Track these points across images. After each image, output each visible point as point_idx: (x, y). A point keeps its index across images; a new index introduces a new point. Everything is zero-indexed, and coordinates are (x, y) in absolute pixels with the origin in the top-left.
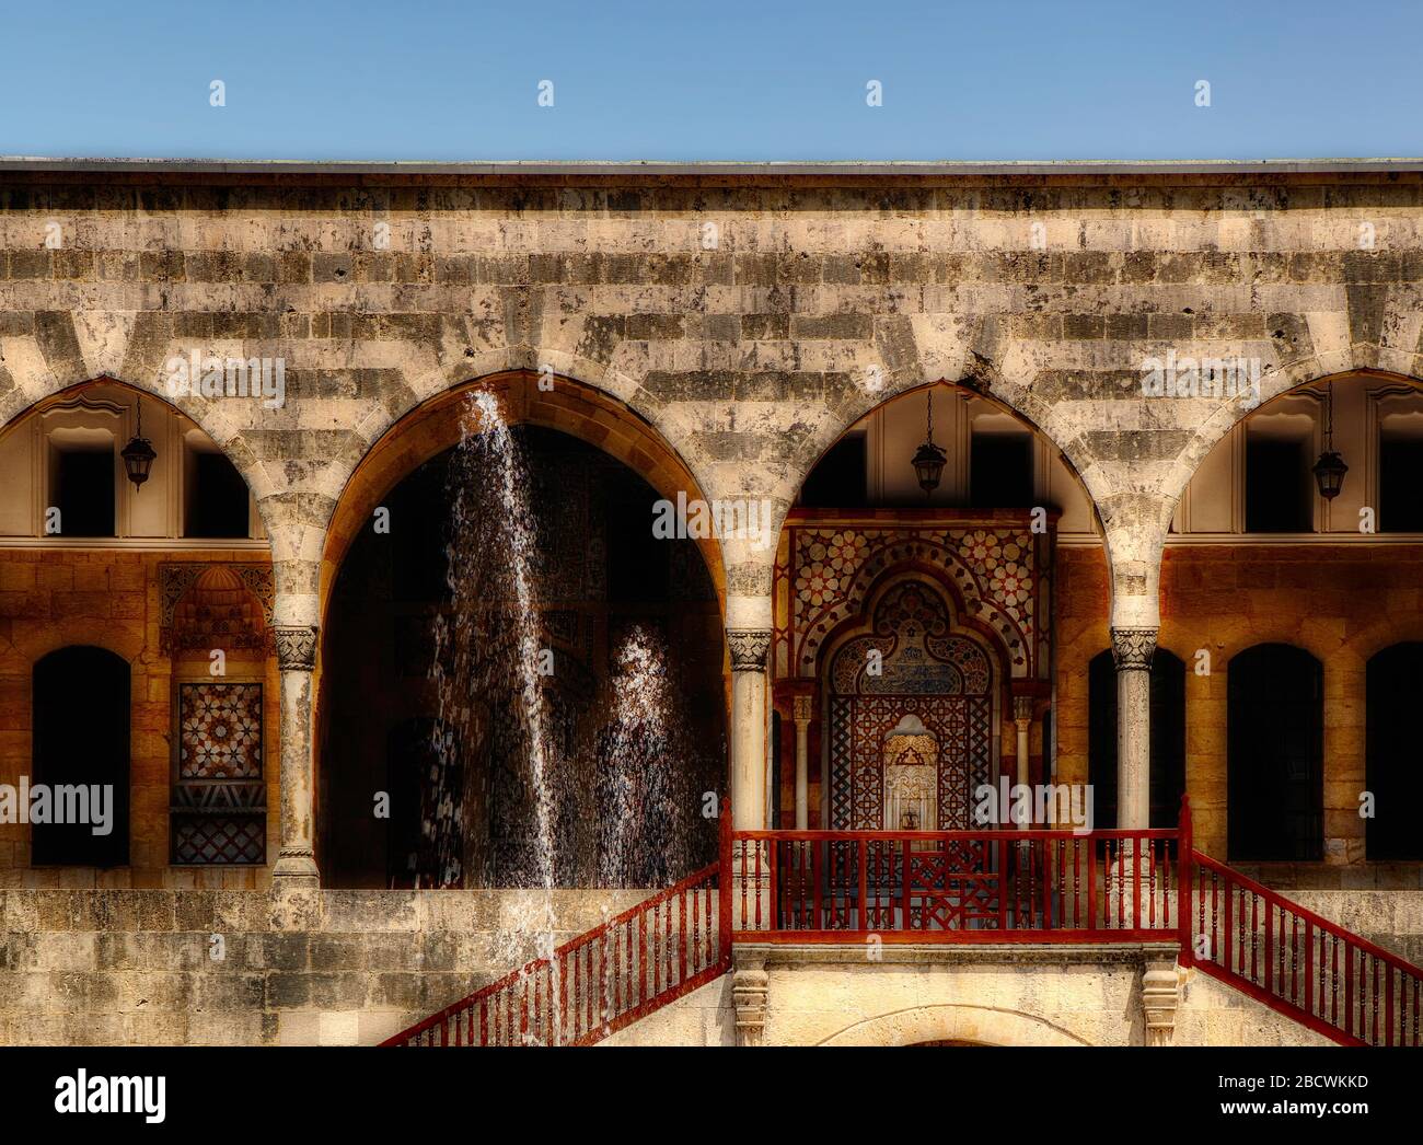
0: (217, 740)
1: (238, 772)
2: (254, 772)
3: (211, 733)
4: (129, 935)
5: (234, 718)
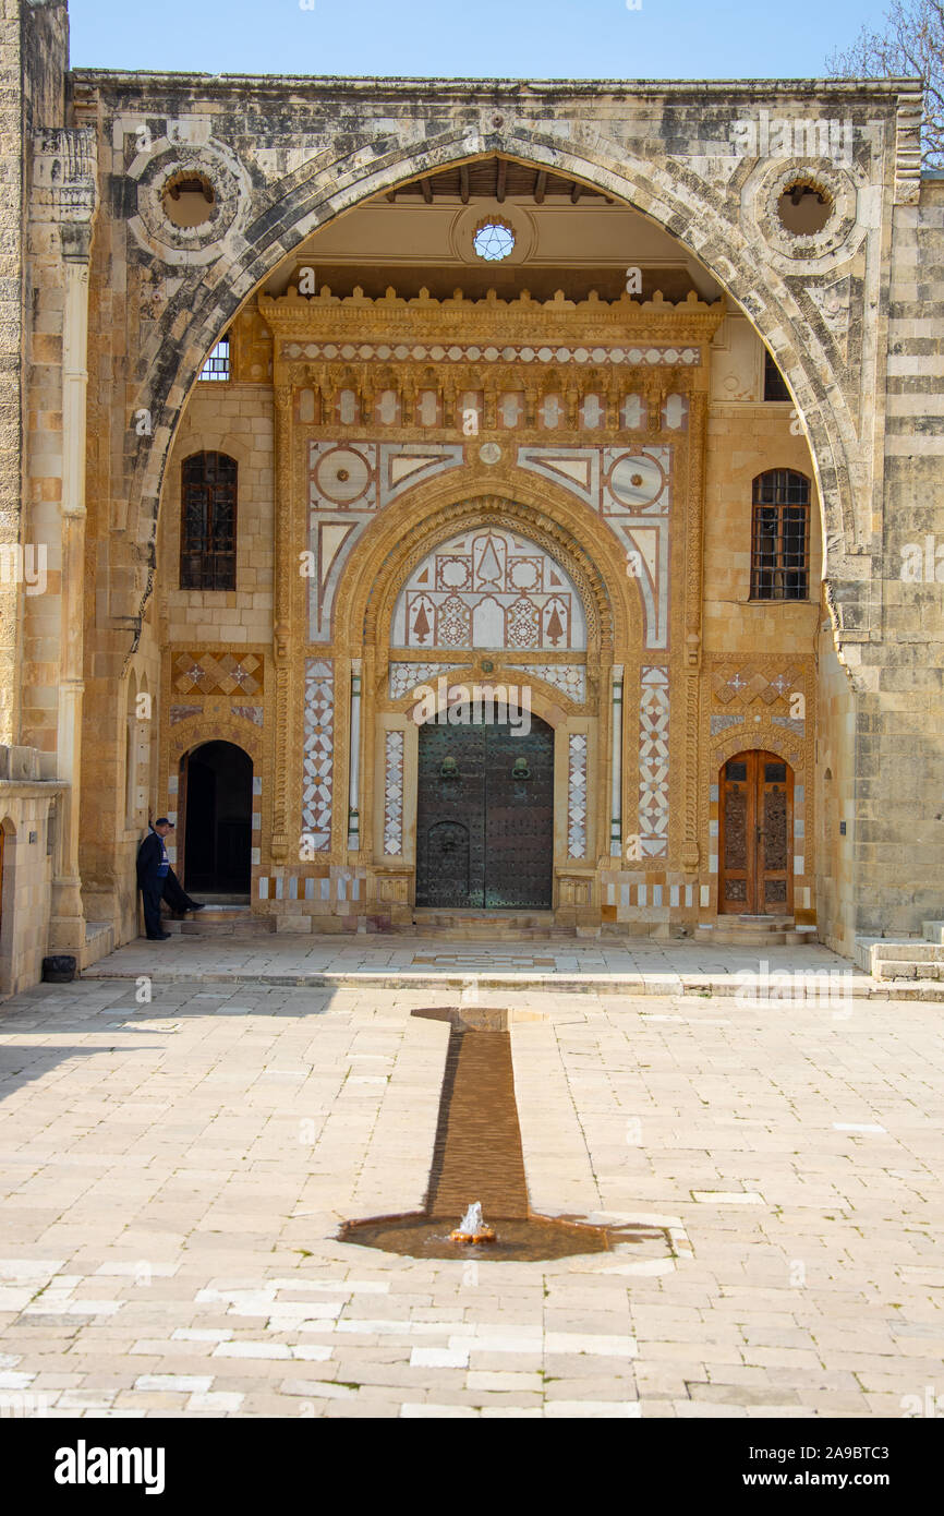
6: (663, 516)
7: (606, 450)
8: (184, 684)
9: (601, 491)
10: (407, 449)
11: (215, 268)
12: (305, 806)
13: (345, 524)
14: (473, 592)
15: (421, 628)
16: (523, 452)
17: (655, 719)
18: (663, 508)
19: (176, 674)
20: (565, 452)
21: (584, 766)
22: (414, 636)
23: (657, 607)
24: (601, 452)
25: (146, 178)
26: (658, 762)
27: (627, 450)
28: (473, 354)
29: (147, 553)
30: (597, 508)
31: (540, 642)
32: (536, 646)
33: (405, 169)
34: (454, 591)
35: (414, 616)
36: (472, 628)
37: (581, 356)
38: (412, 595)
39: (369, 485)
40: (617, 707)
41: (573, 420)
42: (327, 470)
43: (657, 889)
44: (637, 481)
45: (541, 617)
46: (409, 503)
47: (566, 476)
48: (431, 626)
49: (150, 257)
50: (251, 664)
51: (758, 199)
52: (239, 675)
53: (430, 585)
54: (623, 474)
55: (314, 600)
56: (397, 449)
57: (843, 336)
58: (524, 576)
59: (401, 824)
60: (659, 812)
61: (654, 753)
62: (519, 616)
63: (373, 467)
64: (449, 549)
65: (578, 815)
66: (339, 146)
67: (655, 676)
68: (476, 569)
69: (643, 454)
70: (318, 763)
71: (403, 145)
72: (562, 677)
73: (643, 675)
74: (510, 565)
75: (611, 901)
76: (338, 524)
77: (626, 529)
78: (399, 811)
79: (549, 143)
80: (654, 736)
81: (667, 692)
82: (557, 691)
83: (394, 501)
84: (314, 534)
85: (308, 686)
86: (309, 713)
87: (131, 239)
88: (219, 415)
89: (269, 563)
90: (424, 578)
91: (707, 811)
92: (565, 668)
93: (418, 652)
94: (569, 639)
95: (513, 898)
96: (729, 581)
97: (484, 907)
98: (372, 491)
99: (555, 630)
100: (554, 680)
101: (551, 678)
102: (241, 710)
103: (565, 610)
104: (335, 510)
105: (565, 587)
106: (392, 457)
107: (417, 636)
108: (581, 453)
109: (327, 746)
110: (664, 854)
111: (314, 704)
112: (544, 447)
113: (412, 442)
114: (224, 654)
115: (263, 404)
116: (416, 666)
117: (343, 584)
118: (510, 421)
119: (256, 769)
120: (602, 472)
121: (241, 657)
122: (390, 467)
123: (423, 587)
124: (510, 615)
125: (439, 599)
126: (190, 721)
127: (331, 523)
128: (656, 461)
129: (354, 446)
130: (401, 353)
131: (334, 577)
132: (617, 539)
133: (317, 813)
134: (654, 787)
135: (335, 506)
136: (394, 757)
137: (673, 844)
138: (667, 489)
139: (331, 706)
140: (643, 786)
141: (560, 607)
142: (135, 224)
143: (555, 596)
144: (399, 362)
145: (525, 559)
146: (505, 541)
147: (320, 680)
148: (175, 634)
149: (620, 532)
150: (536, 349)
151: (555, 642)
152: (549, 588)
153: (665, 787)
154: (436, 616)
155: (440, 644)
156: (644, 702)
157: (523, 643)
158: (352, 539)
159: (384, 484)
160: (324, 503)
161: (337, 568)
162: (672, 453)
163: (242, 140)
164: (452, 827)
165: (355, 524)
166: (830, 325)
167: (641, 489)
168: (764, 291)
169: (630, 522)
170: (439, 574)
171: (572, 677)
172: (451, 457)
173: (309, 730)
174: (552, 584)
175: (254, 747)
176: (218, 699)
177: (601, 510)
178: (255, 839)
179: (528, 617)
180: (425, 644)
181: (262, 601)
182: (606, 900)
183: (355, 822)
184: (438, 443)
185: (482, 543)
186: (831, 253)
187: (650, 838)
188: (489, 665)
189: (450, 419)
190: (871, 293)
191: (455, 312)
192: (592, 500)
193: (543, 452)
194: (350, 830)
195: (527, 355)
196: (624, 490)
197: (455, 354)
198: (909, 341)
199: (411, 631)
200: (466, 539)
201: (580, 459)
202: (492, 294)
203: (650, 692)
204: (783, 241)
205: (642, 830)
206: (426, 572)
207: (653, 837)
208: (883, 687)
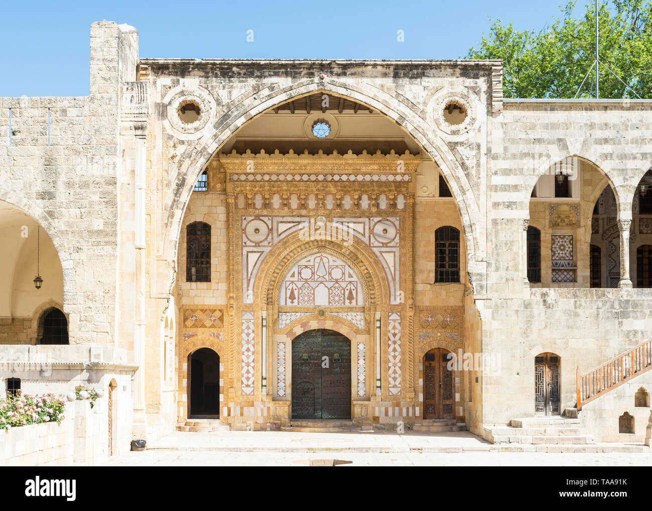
0: (561, 250)
1: (567, 258)
2: (571, 258)
3: (560, 248)
4: (583, 300)
5: (566, 244)
6: (396, 247)
7: (371, 219)
8: (189, 323)
9: (370, 236)
10: (285, 219)
11: (200, 140)
12: (243, 376)
13: (258, 252)
14: (314, 281)
15: (292, 297)
16: (335, 219)
17: (395, 335)
18: (397, 243)
19: (185, 319)
20: (353, 220)
21: (364, 356)
22: (289, 301)
23: (395, 286)
24: (369, 219)
25: (171, 103)
26: (397, 353)
27: (380, 218)
28: (313, 178)
29: (173, 264)
30: (368, 243)
31: (344, 303)
33: (283, 97)
34: (306, 281)
35: (289, 292)
36: (314, 297)
37: (360, 178)
38: (288, 283)
39: (268, 235)
40: (378, 330)
41: (358, 205)
42: (250, 229)
43: (397, 409)
44: (385, 231)
45: (344, 292)
46: (285, 243)
47: (355, 230)
48: (296, 296)
49: (172, 136)
50: (218, 314)
51: (436, 108)
52: (213, 318)
53: (296, 278)
54: (379, 229)
55: (245, 285)
56: (281, 219)
57: (473, 167)
58: (337, 274)
59: (285, 383)
60: (397, 376)
61: (395, 350)
62: (335, 291)
63: (270, 227)
64: (303, 262)
65: (362, 378)
66: (254, 88)
67: (394, 316)
68: (315, 271)
69: (387, 220)
70: (248, 357)
71: (282, 87)
72: (354, 318)
73: (389, 316)
75: (377, 414)
76: (255, 252)
77: (381, 252)
78: (284, 377)
79: (345, 87)
80: (395, 343)
81: (400, 323)
82: (351, 324)
83: (279, 242)
84: (245, 257)
85: (243, 323)
86: (244, 335)
87: (164, 129)
88: (203, 206)
89: (225, 269)
90: (293, 276)
91: (418, 375)
92: (355, 314)
93: (291, 308)
94: (357, 301)
95: (334, 415)
96: (426, 274)
97: (322, 418)
98: (270, 237)
99: (351, 297)
101: (349, 318)
102: (214, 334)
103: (355, 289)
104: (254, 246)
105: (355, 279)
106: (278, 223)
107: (290, 301)
108: (360, 220)
109: (252, 349)
110: (399, 394)
111: (246, 331)
112: (344, 217)
113: (287, 216)
114: (206, 310)
115: (222, 200)
116: (290, 314)
117: (258, 278)
118: (330, 206)
119: (221, 360)
120: (370, 228)
121: (214, 311)
122: (278, 227)
123: (292, 279)
124: (331, 291)
125: (300, 284)
126: (192, 339)
127: (252, 252)
128: (393, 223)
129: (261, 218)
130: (282, 178)
131: (254, 275)
132: (377, 257)
133: (248, 379)
134: (395, 365)
135: (254, 244)
136: (281, 354)
137: (403, 389)
138: (398, 235)
139: (253, 332)
140: (390, 365)
141: (352, 287)
142: (166, 122)
143: (350, 282)
144: (280, 181)
145: (337, 267)
146: (328, 259)
147: (248, 321)
148: (185, 301)
149: (378, 254)
150: (340, 175)
151: (350, 303)
152: (348, 279)
153: (399, 365)
154: (299, 292)
155: (300, 304)
156: (390, 328)
157: (337, 303)
158: (261, 258)
159: (275, 235)
160: (249, 243)
161: (255, 272)
162: (400, 220)
163: (212, 86)
164: (307, 384)
165: (262, 252)
166: (467, 163)
167: (388, 235)
168: (438, 149)
169: (383, 249)
170: (300, 273)
171: (359, 318)
172: (304, 222)
173: (244, 342)
174: (349, 277)
175: (220, 350)
176: (203, 329)
177: (370, 245)
178: (221, 390)
179: (339, 291)
180: (294, 304)
181: (223, 286)
182: (375, 414)
183: (264, 382)
184: (298, 216)
185: (318, 260)
186: (466, 132)
187: (393, 387)
188: (322, 313)
189: (303, 206)
190: (483, 150)
191: (305, 160)
192: (366, 240)
193: (344, 220)
194: (262, 386)
195: (336, 178)
196: (379, 236)
197: (305, 178)
198: (501, 170)
199: (288, 299)
200: (312, 258)
201: (360, 223)
202: (321, 152)
203: (392, 323)
204: (446, 126)
205: (389, 384)
206: (294, 273)
207: (395, 386)
208: (493, 318)
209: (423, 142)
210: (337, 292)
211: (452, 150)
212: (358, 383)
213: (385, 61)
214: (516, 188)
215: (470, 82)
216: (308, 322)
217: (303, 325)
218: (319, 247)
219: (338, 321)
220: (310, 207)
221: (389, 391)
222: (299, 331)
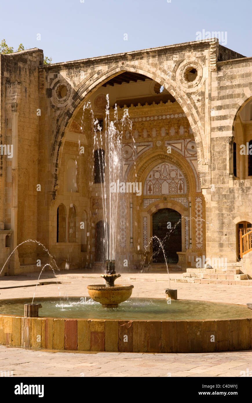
7: (185, 140)
9: (185, 151)
10: (140, 144)
11: (67, 107)
13: (127, 164)
14: (161, 180)
15: (150, 190)
16: (166, 142)
17: (199, 211)
20: (176, 141)
21: (188, 225)
22: (148, 192)
24: (184, 140)
25: (54, 88)
26: (200, 222)
27: (190, 140)
28: (152, 118)
29: (54, 176)
30: (184, 155)
31: (177, 192)
32: (176, 193)
33: (104, 77)
34: (157, 179)
35: (148, 187)
36: (161, 189)
37: (176, 116)
38: (148, 181)
40: (190, 208)
41: (177, 133)
44: (193, 147)
45: (177, 185)
46: (141, 158)
47: (176, 148)
48: (152, 189)
49: (54, 106)
51: (180, 74)
53: (152, 178)
54: (190, 146)
56: (138, 144)
57: (200, 107)
58: (173, 174)
59: (147, 241)
60: (200, 236)
62: (172, 185)
64: (156, 169)
65: (187, 238)
66: (90, 74)
67: (199, 200)
68: (162, 174)
70: (123, 225)
71: (103, 72)
72: (183, 201)
73: (196, 200)
74: (170, 172)
75: (189, 261)
78: (147, 237)
79: (134, 67)
80: (199, 216)
81: (202, 204)
82: (181, 205)
83: (137, 158)
85: (120, 206)
86: (121, 213)
87: (51, 103)
90: (150, 177)
92: (183, 199)
93: (150, 196)
94: (184, 191)
99: (181, 189)
100: (181, 202)
101: (180, 201)
103: (183, 183)
105: (183, 177)
106: (137, 146)
107: (149, 192)
108: (179, 141)
109: (125, 221)
110: (202, 248)
111: (122, 211)
113: (142, 142)
116: (149, 199)
118: (163, 134)
120: (185, 146)
123: (150, 179)
124: (170, 185)
125: (154, 182)
126: (96, 216)
127: (124, 164)
129: (129, 144)
132: (189, 163)
133: (123, 238)
134: (199, 230)
135: (125, 160)
136: (145, 223)
137: (204, 244)
139: (125, 211)
140: (197, 229)
141: (182, 182)
142: (52, 99)
143: (180, 179)
145: (173, 170)
146: (168, 165)
147: (123, 204)
148: (93, 194)
149: (189, 161)
150: (166, 115)
151: (181, 192)
152: (179, 178)
153: (202, 229)
154: (153, 186)
155: (154, 194)
156: (196, 207)
157: (173, 192)
158: (129, 168)
159: (136, 154)
161: (126, 176)
163: (71, 76)
165: (130, 164)
166: (197, 104)
167: (194, 150)
168: (181, 97)
169: (192, 158)
170: (154, 175)
171: (185, 201)
172: (150, 145)
173: (121, 217)
174: (180, 176)
176: (102, 210)
177: (185, 156)
180: (151, 194)
182: (188, 261)
184: (147, 142)
185: (163, 167)
186: (197, 86)
187: (198, 244)
188: (165, 199)
189: (149, 136)
190: (207, 95)
191: (146, 108)
192: (182, 153)
193: (171, 142)
194: (131, 243)
195: (164, 117)
196: (190, 150)
197: (148, 119)
198: (216, 107)
199: (148, 191)
200: (160, 166)
201: (179, 143)
202: (154, 103)
203: (197, 204)
204: (186, 84)
205: (196, 241)
206: (151, 175)
207: (199, 243)
208: (212, 200)
209: (174, 94)
210: (173, 185)
211: (189, 98)
212: (185, 241)
213: (151, 49)
214: (224, 118)
215: (199, 54)
216: (159, 204)
217: (156, 206)
218: (161, 159)
219: (174, 203)
220: (153, 136)
221: (196, 246)
222: (154, 210)
